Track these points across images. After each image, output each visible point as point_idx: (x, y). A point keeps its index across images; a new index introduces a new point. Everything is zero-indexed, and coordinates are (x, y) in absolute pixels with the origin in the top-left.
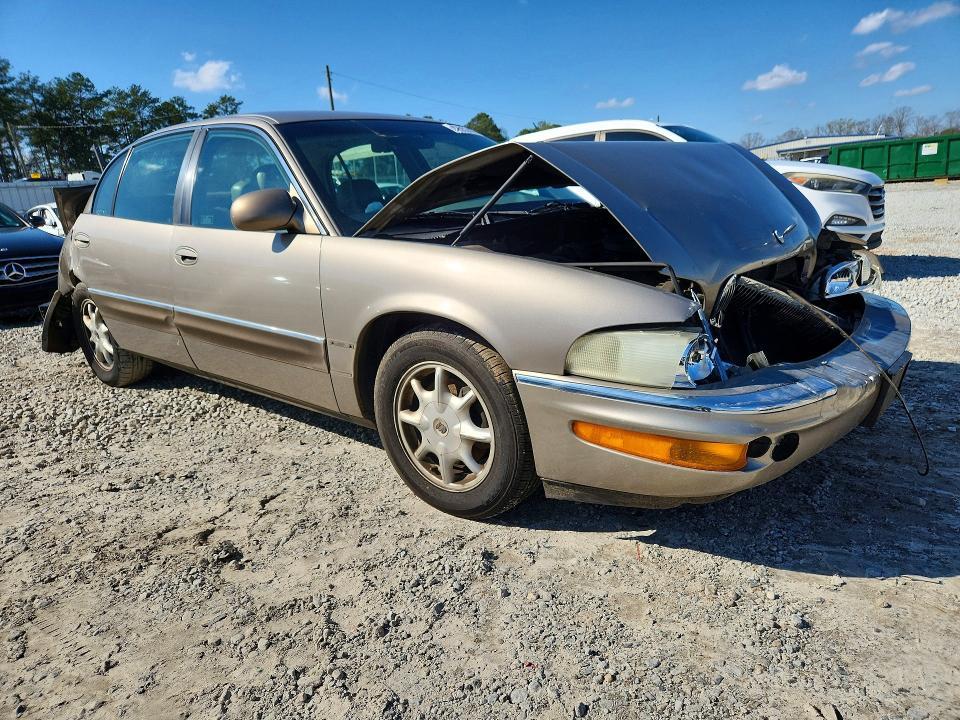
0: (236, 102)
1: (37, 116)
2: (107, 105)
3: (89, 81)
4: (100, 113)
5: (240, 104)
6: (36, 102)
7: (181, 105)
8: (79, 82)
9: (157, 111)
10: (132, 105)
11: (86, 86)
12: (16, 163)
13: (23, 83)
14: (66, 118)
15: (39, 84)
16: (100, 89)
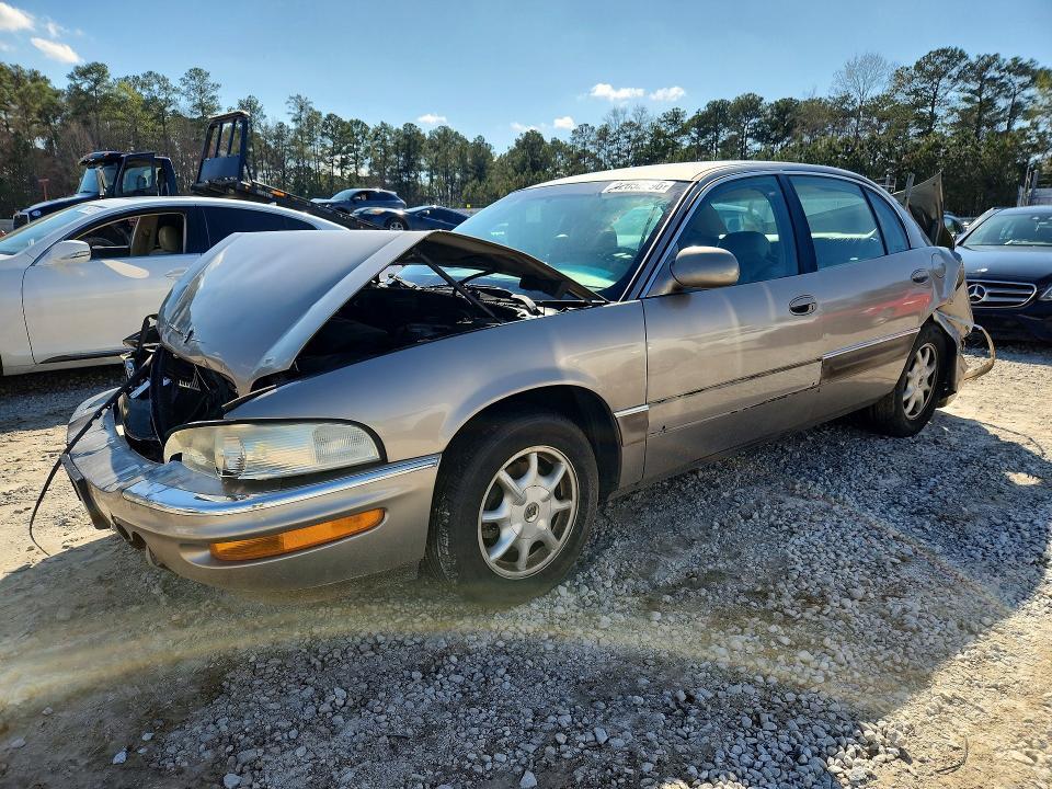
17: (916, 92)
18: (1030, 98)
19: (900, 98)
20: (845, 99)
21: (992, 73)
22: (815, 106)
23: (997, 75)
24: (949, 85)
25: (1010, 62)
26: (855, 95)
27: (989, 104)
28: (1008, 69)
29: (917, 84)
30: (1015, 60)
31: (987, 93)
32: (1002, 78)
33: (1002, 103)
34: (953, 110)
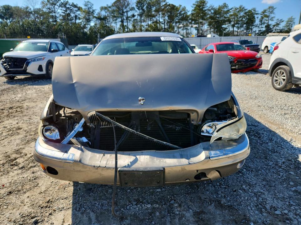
0: (274, 8)
1: (211, 17)
2: (230, 12)
3: (227, 5)
4: (228, 15)
5: (275, 8)
6: (212, 13)
7: (255, 10)
8: (225, 5)
9: (246, 13)
10: (238, 12)
11: (226, 7)
12: (202, 30)
13: (210, 8)
14: (218, 17)
15: (214, 7)
16: (230, 8)
17: (49, 8)
18: (79, 14)
19: (45, 10)
20: (27, 8)
21: (68, 6)
22: (18, 9)
23: (69, 7)
24: (58, 8)
25: (72, 4)
26: (31, 7)
27: (69, 15)
28: (71, 5)
29: (49, 6)
30: (73, 3)
31: (68, 12)
32: (71, 8)
33: (72, 15)
34: (60, 15)
